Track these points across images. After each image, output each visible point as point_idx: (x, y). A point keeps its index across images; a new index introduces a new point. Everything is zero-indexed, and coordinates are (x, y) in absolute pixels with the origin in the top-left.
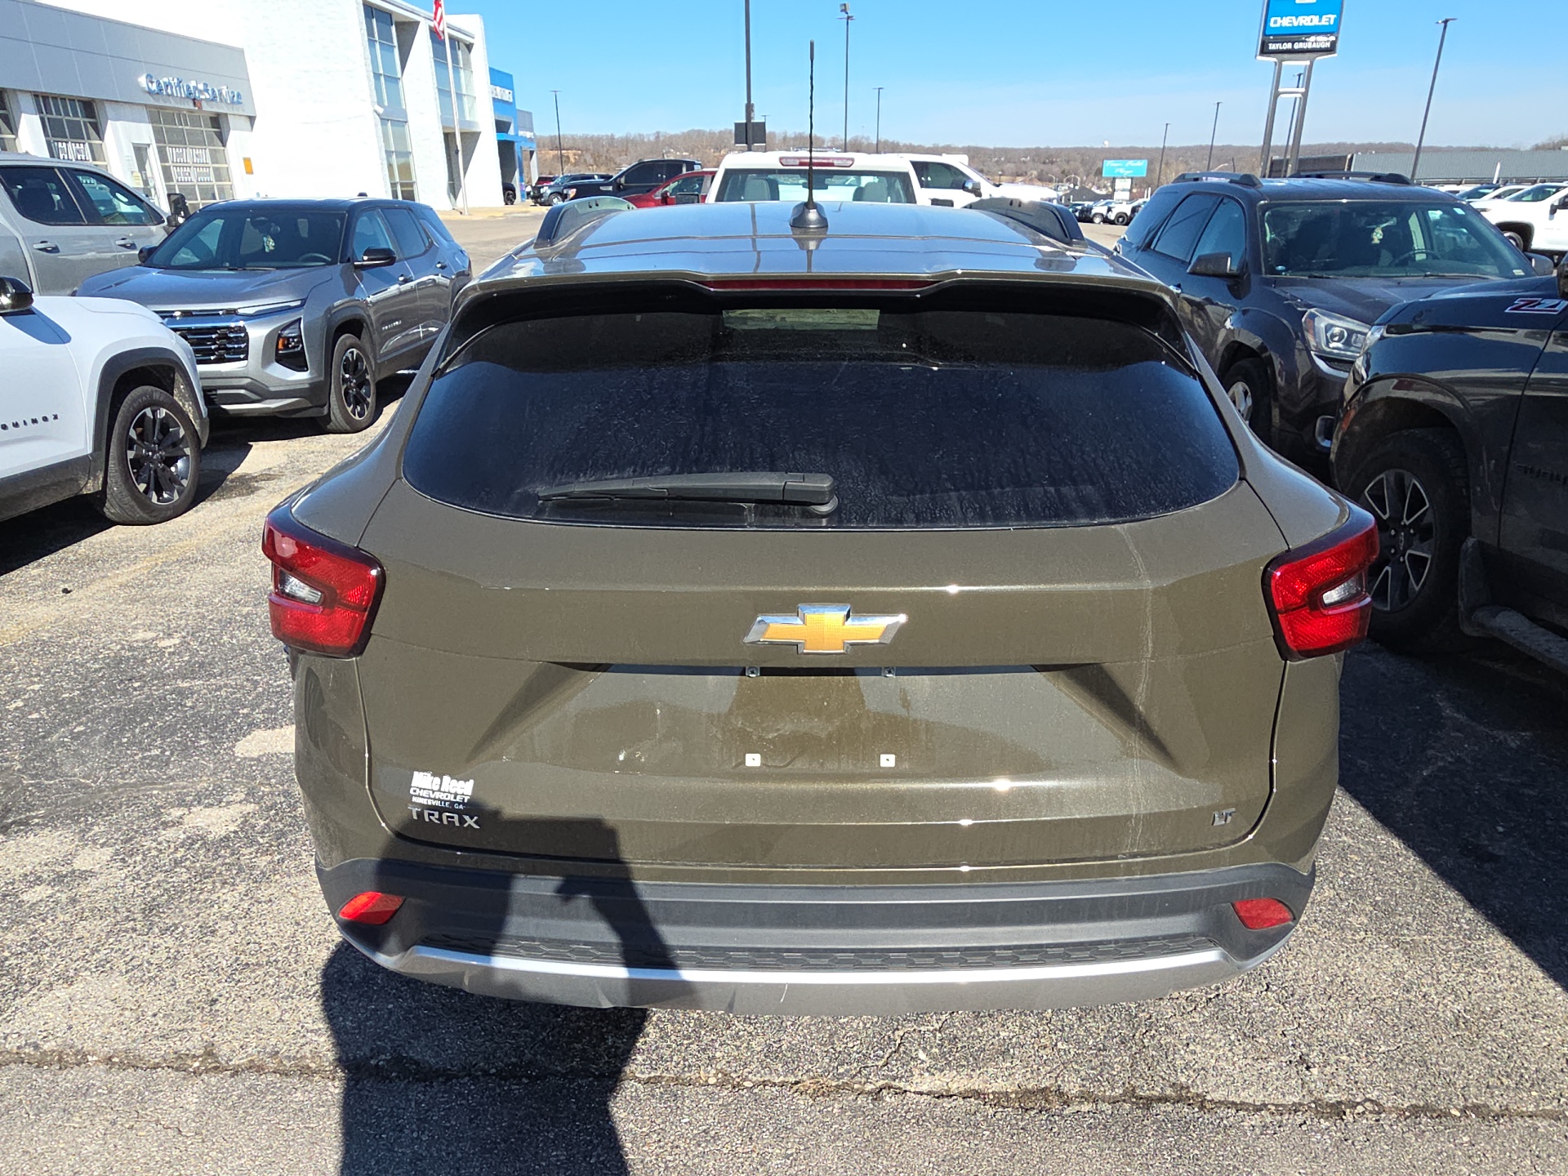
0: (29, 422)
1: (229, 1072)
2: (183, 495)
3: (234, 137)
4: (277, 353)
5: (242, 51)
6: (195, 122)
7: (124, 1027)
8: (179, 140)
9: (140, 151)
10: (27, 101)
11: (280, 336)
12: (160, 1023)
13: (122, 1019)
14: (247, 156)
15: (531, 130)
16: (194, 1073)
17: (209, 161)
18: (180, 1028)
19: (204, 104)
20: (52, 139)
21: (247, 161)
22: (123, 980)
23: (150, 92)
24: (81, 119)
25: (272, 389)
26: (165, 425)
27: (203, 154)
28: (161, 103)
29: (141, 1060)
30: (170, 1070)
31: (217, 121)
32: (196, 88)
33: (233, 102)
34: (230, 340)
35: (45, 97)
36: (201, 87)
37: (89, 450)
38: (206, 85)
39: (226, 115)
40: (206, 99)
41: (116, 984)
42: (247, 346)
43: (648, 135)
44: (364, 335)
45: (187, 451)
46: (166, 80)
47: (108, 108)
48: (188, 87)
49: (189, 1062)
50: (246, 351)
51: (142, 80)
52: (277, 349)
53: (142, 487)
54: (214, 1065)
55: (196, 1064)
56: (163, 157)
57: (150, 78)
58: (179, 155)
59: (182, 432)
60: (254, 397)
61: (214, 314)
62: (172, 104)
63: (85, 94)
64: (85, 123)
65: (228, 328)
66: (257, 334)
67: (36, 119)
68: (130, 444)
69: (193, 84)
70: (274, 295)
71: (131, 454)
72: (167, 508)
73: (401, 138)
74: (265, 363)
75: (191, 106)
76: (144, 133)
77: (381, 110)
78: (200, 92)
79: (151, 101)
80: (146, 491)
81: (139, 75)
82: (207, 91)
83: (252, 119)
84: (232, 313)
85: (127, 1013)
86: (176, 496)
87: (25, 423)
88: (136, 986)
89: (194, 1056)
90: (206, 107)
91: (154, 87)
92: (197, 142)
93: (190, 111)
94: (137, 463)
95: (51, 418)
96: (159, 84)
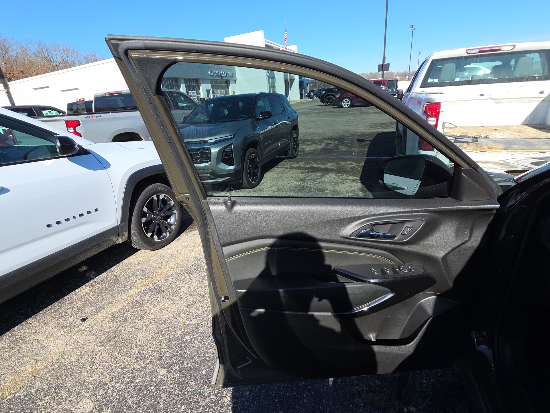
0: (77, 216)
2: (173, 233)
4: (222, 158)
6: (222, 82)
8: (218, 88)
9: (208, 91)
10: (182, 81)
11: (224, 151)
17: (224, 93)
20: (188, 89)
21: (234, 92)
23: (211, 75)
25: (220, 174)
26: (165, 202)
27: (223, 91)
28: (214, 78)
31: (227, 82)
32: (222, 73)
33: (231, 77)
34: (204, 153)
35: (187, 79)
36: (223, 73)
37: (119, 223)
38: (225, 72)
39: (229, 80)
40: (224, 76)
42: (211, 156)
44: (258, 149)
45: (175, 212)
46: (215, 72)
47: (201, 81)
48: (220, 73)
50: (210, 158)
51: (209, 72)
52: (223, 157)
53: (149, 235)
56: (213, 92)
57: (211, 72)
58: (217, 92)
59: (173, 203)
60: (213, 177)
61: (199, 143)
62: (216, 78)
63: (196, 78)
64: (196, 85)
65: (204, 148)
66: (215, 150)
67: (184, 85)
68: (144, 215)
69: (222, 72)
70: (222, 134)
71: (144, 220)
72: (163, 242)
73: (273, 82)
74: (218, 163)
75: (221, 78)
76: (209, 87)
77: (268, 75)
78: (223, 74)
79: (211, 78)
80: (152, 236)
81: (209, 71)
82: (225, 74)
83: (235, 81)
84: (206, 142)
86: (168, 235)
87: (74, 217)
90: (224, 78)
91: (212, 74)
93: (221, 80)
94: (148, 224)
95: (93, 211)
96: (213, 73)
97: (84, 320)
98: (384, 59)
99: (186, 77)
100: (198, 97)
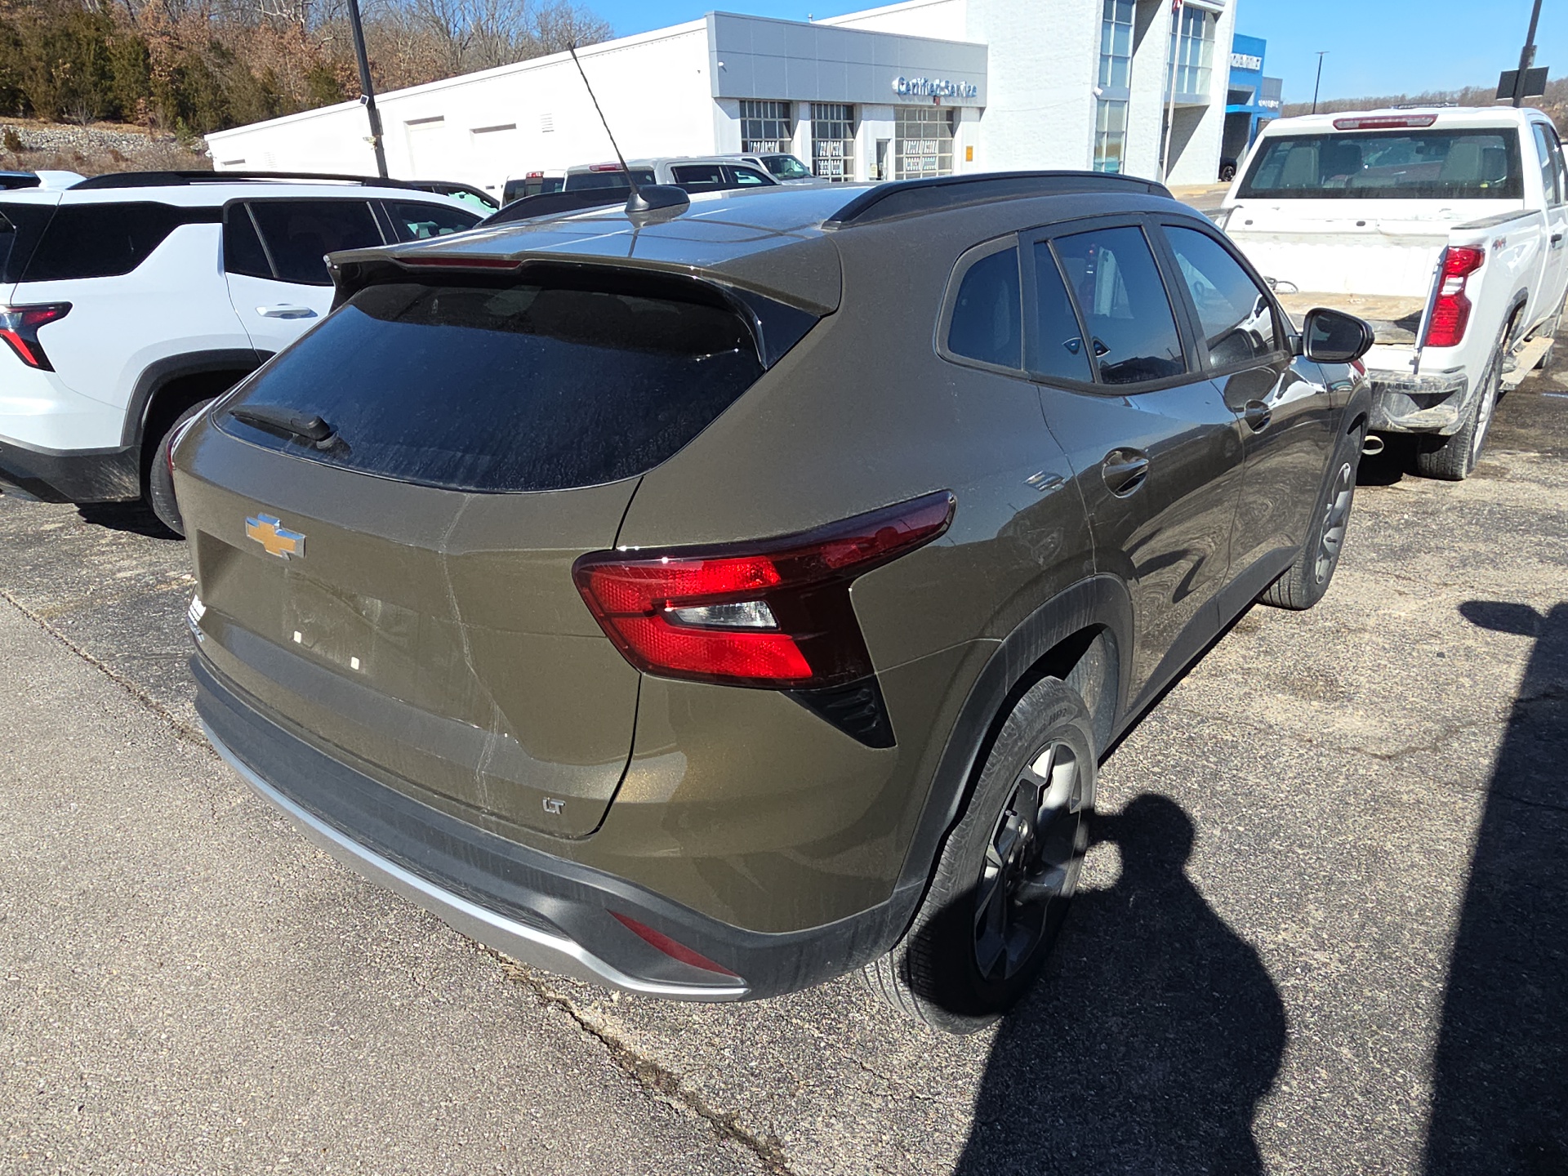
3: (963, 128)
6: (933, 116)
8: (915, 133)
9: (881, 147)
10: (805, 110)
14: (970, 145)
17: (937, 151)
19: (942, 99)
20: (817, 139)
21: (970, 149)
23: (899, 93)
24: (842, 121)
27: (933, 146)
28: (907, 102)
31: (952, 115)
32: (938, 86)
33: (967, 96)
35: (819, 104)
36: (943, 84)
38: (947, 82)
39: (960, 108)
40: (945, 96)
46: (914, 81)
47: (865, 110)
48: (932, 85)
51: (895, 84)
56: (899, 149)
57: (901, 82)
58: (913, 147)
62: (916, 102)
63: (847, 100)
64: (845, 124)
67: (809, 123)
69: (937, 82)
73: (1117, 119)
75: (931, 102)
76: (886, 129)
77: (1099, 92)
78: (942, 89)
79: (900, 102)
81: (894, 79)
82: (947, 87)
83: (982, 110)
90: (943, 102)
91: (903, 88)
92: (930, 133)
93: (930, 107)
96: (908, 85)
99: (818, 99)
100: (845, 161)
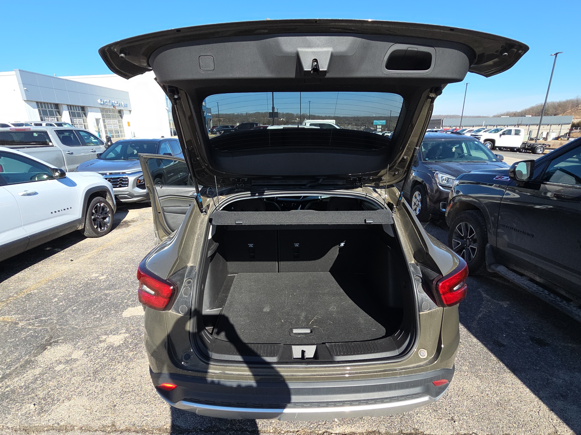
0: (63, 210)
1: (119, 432)
2: (108, 228)
3: (126, 116)
4: (137, 184)
5: (128, 92)
6: (114, 112)
7: (86, 416)
8: (109, 117)
9: (97, 121)
10: (65, 107)
11: (138, 179)
12: (98, 414)
13: (86, 413)
14: (128, 121)
15: (211, 113)
16: (108, 432)
17: (117, 123)
18: (104, 416)
19: (117, 107)
20: (72, 117)
21: (129, 123)
22: (86, 398)
23: (101, 104)
24: (81, 112)
25: (135, 195)
26: (103, 208)
27: (116, 121)
28: (104, 107)
29: (91, 428)
30: (101, 432)
31: (120, 112)
32: (114, 103)
33: (125, 107)
34: (123, 181)
35: (70, 106)
36: (116, 102)
37: (80, 217)
38: (117, 102)
39: (123, 110)
40: (117, 106)
41: (84, 400)
42: (128, 183)
43: (244, 114)
44: (163, 178)
45: (110, 215)
46: (106, 101)
47: (89, 108)
48: (112, 103)
49: (107, 429)
50: (128, 184)
51: (99, 101)
52: (137, 183)
53: (96, 227)
54: (114, 429)
55: (109, 429)
56: (104, 122)
57: (101, 100)
58: (109, 121)
59: (108, 210)
60: (130, 197)
61: (119, 174)
62: (108, 107)
63: (82, 105)
64: (82, 113)
65: (123, 177)
66: (131, 179)
67: (68, 112)
68: (93, 214)
69: (113, 101)
70: (136, 168)
71: (93, 217)
72: (103, 232)
74: (133, 187)
75: (113, 108)
76: (99, 115)
77: (168, 109)
78: (116, 104)
79: (101, 106)
80: (97, 228)
81: (98, 99)
82: (118, 103)
83: (130, 111)
84: (124, 173)
85: (87, 411)
86: (106, 229)
87: (62, 210)
88: (90, 401)
89: (108, 426)
90: (117, 108)
91: (102, 103)
92: (114, 117)
93: (112, 109)
94: (94, 220)
95: (69, 208)
96: (104, 102)
97: (72, 260)
98: (273, 108)
99: (69, 103)
100: (84, 125)
